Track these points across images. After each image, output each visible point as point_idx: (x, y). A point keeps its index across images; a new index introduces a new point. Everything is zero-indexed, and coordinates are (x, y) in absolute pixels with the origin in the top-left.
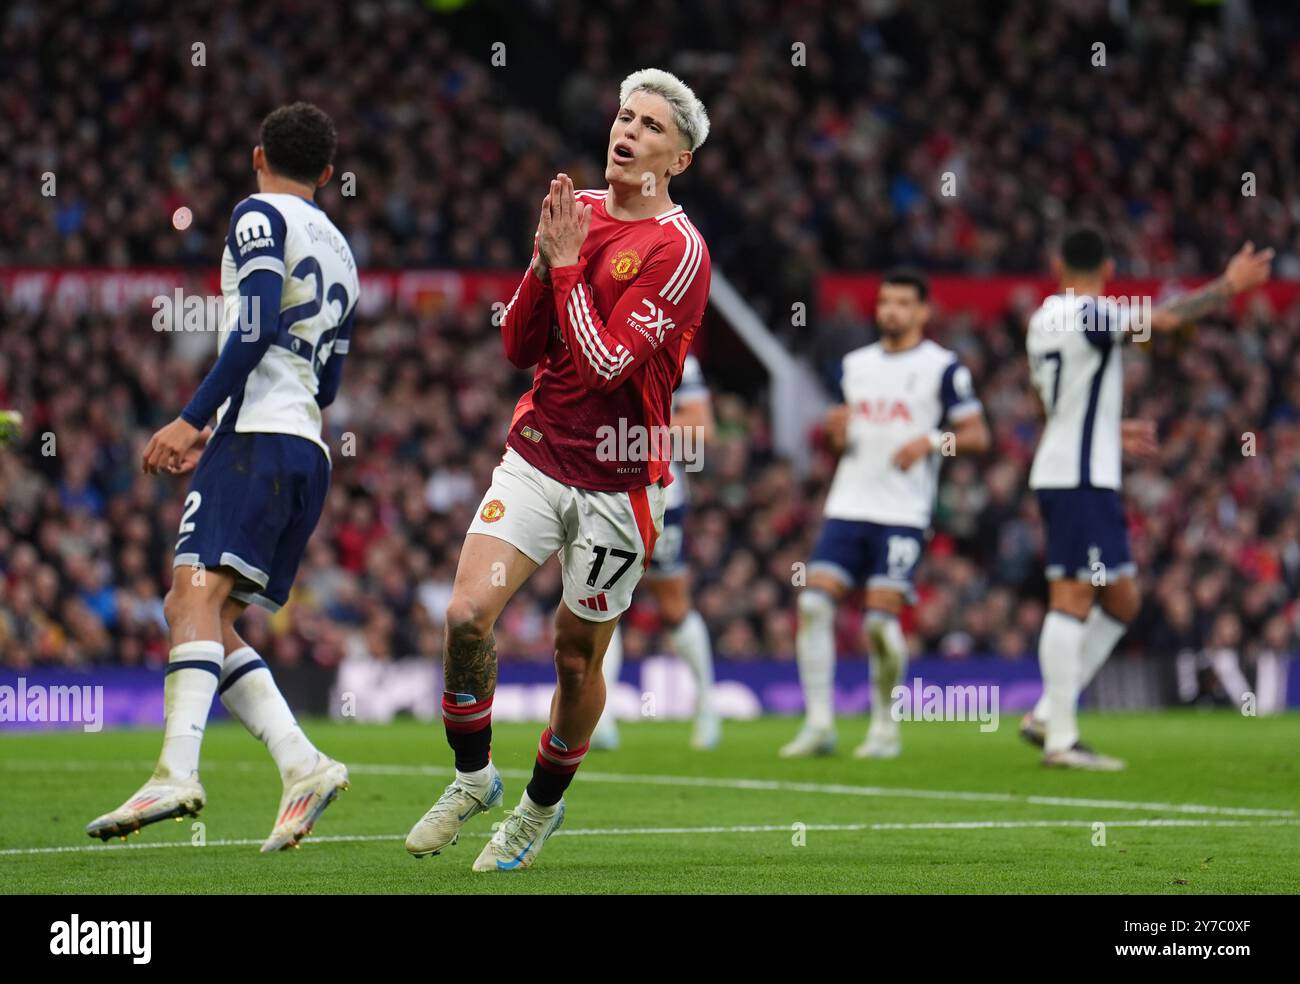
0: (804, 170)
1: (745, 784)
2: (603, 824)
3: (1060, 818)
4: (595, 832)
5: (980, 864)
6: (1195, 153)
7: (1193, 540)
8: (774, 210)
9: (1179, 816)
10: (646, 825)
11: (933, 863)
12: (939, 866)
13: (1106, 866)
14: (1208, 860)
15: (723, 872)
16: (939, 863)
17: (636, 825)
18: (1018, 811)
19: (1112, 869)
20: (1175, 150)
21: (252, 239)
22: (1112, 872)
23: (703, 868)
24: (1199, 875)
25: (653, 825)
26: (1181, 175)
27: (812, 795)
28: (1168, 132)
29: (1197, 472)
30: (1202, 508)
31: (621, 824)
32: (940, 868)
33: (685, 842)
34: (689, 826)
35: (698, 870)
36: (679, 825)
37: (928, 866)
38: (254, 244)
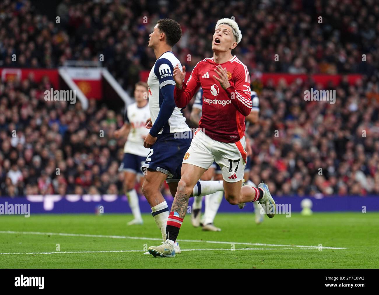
0: (136, 36)
1: (114, 237)
2: (67, 250)
3: (217, 248)
4: (65, 252)
5: (190, 262)
6: (262, 32)
7: (261, 158)
8: (126, 49)
9: (254, 247)
10: (82, 250)
11: (175, 262)
12: (177, 263)
13: (230, 263)
14: (263, 261)
15: (107, 265)
16: (177, 262)
17: (79, 250)
18: (203, 245)
19: (233, 264)
20: (256, 32)
21: (165, 73)
22: (232, 265)
23: (100, 264)
24: (260, 266)
25: (84, 250)
26: (258, 40)
27: (137, 240)
28: (254, 25)
29: (262, 136)
30: (264, 147)
31: (74, 250)
32: (177, 264)
33: (95, 256)
34: (96, 251)
35: (98, 265)
36: (93, 250)
37: (174, 263)
38: (165, 75)
